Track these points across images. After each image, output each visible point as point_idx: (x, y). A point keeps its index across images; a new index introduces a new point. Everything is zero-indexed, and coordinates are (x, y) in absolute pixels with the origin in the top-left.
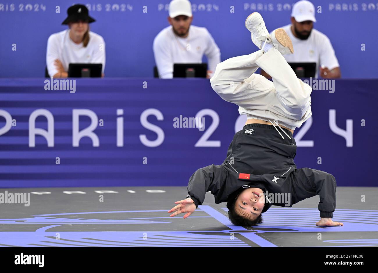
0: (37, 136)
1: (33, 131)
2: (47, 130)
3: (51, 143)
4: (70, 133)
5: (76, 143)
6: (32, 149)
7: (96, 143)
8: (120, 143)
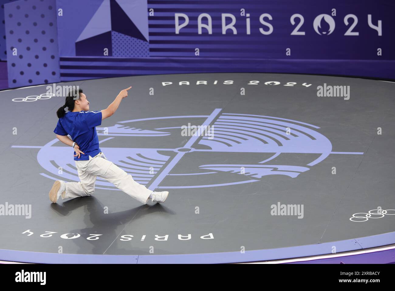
0: (203, 28)
1: (200, 25)
2: (208, 25)
3: (210, 32)
4: (220, 27)
5: (224, 32)
6: (200, 35)
7: (235, 32)
8: (248, 32)
